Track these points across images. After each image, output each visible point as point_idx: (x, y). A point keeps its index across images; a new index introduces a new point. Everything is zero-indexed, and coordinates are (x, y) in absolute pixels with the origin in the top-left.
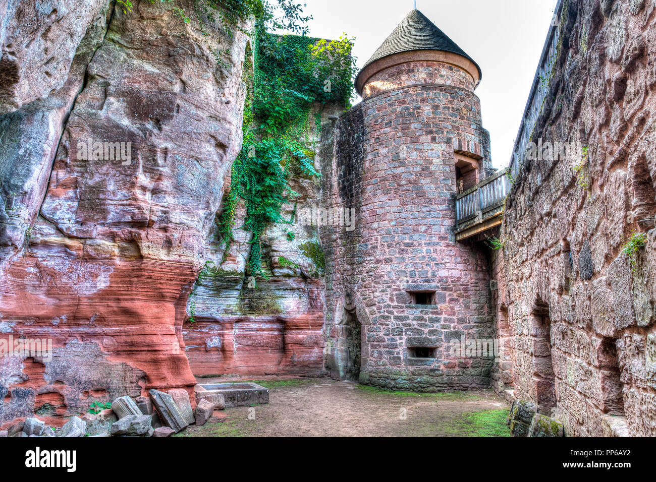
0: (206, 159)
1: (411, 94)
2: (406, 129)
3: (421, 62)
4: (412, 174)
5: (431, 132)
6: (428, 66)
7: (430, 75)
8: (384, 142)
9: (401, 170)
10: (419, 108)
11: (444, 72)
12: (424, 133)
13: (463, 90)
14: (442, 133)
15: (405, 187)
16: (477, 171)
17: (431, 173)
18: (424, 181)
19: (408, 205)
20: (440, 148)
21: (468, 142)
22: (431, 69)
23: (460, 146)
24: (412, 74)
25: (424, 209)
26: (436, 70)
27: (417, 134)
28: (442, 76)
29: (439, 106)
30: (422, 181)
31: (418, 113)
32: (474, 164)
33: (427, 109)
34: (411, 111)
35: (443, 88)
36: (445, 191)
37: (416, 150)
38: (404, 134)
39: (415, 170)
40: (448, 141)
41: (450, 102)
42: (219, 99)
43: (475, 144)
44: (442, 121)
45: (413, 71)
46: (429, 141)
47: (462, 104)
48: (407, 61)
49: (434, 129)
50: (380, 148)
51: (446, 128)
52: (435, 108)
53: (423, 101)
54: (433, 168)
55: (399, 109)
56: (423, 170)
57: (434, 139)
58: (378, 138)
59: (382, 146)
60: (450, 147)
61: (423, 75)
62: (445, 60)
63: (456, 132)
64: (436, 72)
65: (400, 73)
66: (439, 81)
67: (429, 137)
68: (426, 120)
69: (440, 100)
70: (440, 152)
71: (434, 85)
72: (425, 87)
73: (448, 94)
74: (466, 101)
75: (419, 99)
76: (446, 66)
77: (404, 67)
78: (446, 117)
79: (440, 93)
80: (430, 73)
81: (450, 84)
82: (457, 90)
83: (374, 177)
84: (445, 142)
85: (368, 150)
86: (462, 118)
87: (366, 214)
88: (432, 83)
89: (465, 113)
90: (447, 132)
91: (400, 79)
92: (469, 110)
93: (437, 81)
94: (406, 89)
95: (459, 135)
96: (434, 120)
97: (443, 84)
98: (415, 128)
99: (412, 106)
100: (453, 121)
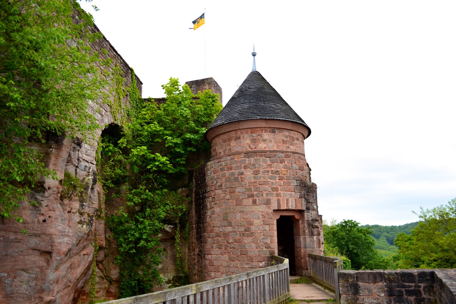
0: (32, 268)
1: (235, 161)
2: (232, 193)
3: (246, 130)
4: (237, 234)
5: (252, 196)
6: (252, 133)
7: (254, 141)
8: (217, 202)
9: (229, 229)
10: (242, 174)
11: (266, 136)
12: (246, 197)
13: (282, 152)
14: (262, 195)
15: (232, 245)
17: (252, 233)
18: (247, 240)
19: (234, 261)
20: (260, 210)
21: (287, 200)
22: (254, 135)
23: (279, 205)
24: (239, 141)
25: (246, 266)
26: (259, 135)
27: (241, 197)
28: (264, 140)
29: (259, 171)
30: (245, 241)
31: (241, 178)
32: (297, 217)
33: (249, 174)
34: (236, 176)
35: (263, 153)
36: (264, 249)
37: (240, 212)
38: (231, 197)
39: (240, 230)
40: (268, 203)
42: (36, 220)
43: (295, 200)
44: (261, 185)
45: (239, 138)
46: (251, 204)
47: (281, 165)
48: (235, 129)
49: (255, 193)
50: (215, 206)
51: (265, 190)
52: (256, 173)
53: (245, 167)
54: (253, 228)
55: (227, 173)
56: (246, 230)
57: (254, 202)
58: (214, 198)
59: (217, 206)
60: (269, 208)
61: (248, 141)
62: (267, 126)
63: (275, 193)
64: (259, 137)
65: (230, 140)
66: (262, 146)
67: (251, 200)
68: (248, 184)
69: (260, 165)
70: (260, 214)
71: (255, 152)
72: (248, 154)
73: (268, 159)
74: (286, 162)
75: (243, 165)
76: (268, 130)
77: (233, 134)
78: (265, 180)
79: (260, 159)
80: (254, 139)
81: (272, 146)
82: (277, 154)
83: (212, 231)
84: (264, 204)
85: (209, 207)
86: (281, 179)
87: (207, 262)
88: (255, 148)
89: (285, 173)
90: (267, 194)
91: (230, 145)
92: (288, 170)
93: (260, 145)
94: (232, 156)
95: (278, 195)
96: (255, 184)
97: (265, 148)
98: (239, 192)
99: (237, 172)
100: (272, 183)
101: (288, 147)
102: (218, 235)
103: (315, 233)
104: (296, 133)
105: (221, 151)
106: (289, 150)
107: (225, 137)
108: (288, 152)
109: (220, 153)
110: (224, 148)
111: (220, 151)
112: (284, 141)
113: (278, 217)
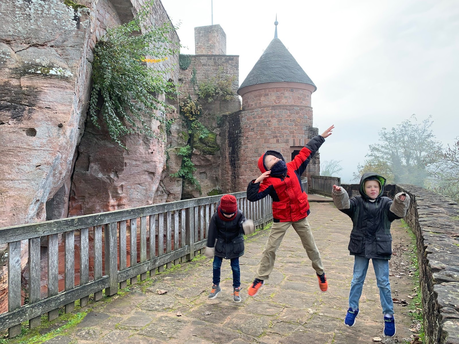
0: (144, 183)
1: (265, 112)
2: (262, 134)
3: (273, 89)
5: (276, 137)
6: (277, 91)
7: (278, 98)
8: (250, 140)
10: (270, 121)
11: (287, 94)
12: (272, 137)
13: (298, 106)
14: (283, 136)
20: (281, 146)
21: (300, 140)
22: (278, 93)
23: (294, 143)
24: (267, 97)
26: (282, 93)
27: (268, 138)
28: (286, 97)
29: (281, 120)
31: (269, 124)
33: (274, 121)
34: (265, 123)
35: (284, 107)
37: (268, 147)
38: (261, 137)
40: (287, 142)
41: (289, 116)
42: (147, 152)
43: (305, 140)
44: (283, 129)
45: (268, 95)
46: (275, 142)
47: (297, 116)
48: (265, 88)
49: (278, 135)
50: (248, 143)
51: (285, 133)
52: (280, 121)
53: (272, 117)
55: (259, 121)
57: (278, 141)
58: (247, 137)
59: (249, 143)
60: (288, 145)
61: (274, 98)
62: (288, 87)
63: (292, 135)
64: (282, 95)
65: (260, 96)
66: (284, 101)
67: (275, 139)
68: (273, 129)
69: (282, 116)
70: (282, 149)
71: (280, 106)
72: (274, 107)
73: (288, 111)
74: (300, 113)
75: (270, 115)
76: (289, 90)
77: (263, 92)
78: (286, 126)
79: (283, 111)
80: (278, 96)
81: (291, 102)
82: (295, 108)
83: (245, 160)
84: (284, 142)
85: (243, 143)
86: (296, 125)
87: (241, 181)
88: (279, 103)
89: (299, 121)
90: (286, 136)
91: (260, 100)
92: (302, 119)
93: (282, 101)
94: (263, 108)
95: (294, 136)
96: (279, 129)
97: (286, 103)
98: (267, 134)
99: (266, 120)
100: (290, 128)
101: (302, 102)
102: (250, 163)
103: (317, 162)
104: (307, 91)
105: (253, 103)
106: (302, 105)
107: (257, 93)
108: (302, 106)
109: (252, 105)
110: (255, 102)
111: (252, 103)
112: (299, 98)
113: (293, 151)
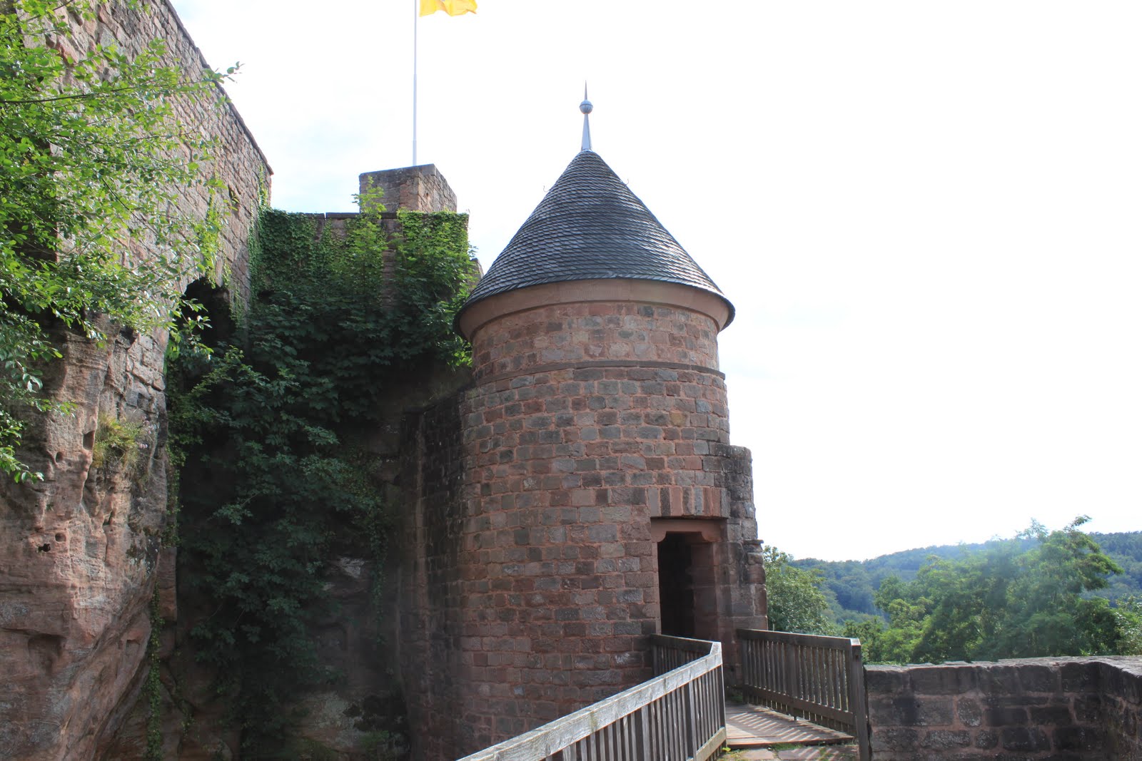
1: (550, 387)
2: (541, 472)
3: (577, 305)
4: (554, 582)
5: (596, 481)
6: (593, 314)
7: (598, 335)
8: (498, 497)
9: (534, 568)
10: (569, 422)
11: (630, 323)
12: (580, 483)
13: (672, 366)
14: (623, 479)
15: (542, 612)
16: (715, 547)
17: (597, 578)
18: (582, 598)
19: (545, 652)
20: (618, 517)
21: (686, 492)
22: (599, 320)
23: (665, 504)
24: (556, 334)
25: (581, 665)
26: (610, 321)
27: (565, 485)
28: (626, 335)
29: (614, 415)
30: (579, 600)
31: (567, 433)
32: (707, 533)
33: (586, 421)
34: (552, 428)
35: (624, 368)
36: (629, 620)
37: (564, 522)
38: (538, 483)
39: (562, 571)
40: (637, 498)
41: (642, 402)
43: (706, 491)
44: (621, 451)
45: (558, 327)
46: (593, 502)
47: (671, 401)
48: (547, 303)
49: (604, 473)
50: (490, 508)
51: (631, 467)
52: (607, 420)
53: (578, 405)
54: (599, 566)
55: (527, 422)
56: (579, 571)
57: (602, 498)
58: (487, 485)
59: (495, 506)
60: (641, 511)
61: (582, 337)
62: (632, 297)
63: (655, 473)
64: (611, 326)
65: (532, 330)
66: (619, 350)
67: (592, 492)
68: (583, 450)
69: (615, 400)
70: (618, 527)
71: (602, 364)
72: (583, 370)
73: (637, 384)
74: (681, 393)
75: (570, 399)
76: (636, 308)
77: (541, 317)
78: (631, 440)
79: (616, 384)
80: (598, 332)
81: (645, 351)
82: (660, 370)
83: (482, 574)
84: (628, 502)
85: (471, 510)
86: (671, 436)
87: (469, 657)
88: (601, 354)
89: (678, 421)
90: (635, 475)
91: (532, 345)
92: (688, 413)
93: (614, 348)
94: (541, 375)
95: (663, 479)
96: (603, 450)
97: (628, 355)
98: (561, 471)
99: (553, 417)
100: (649, 448)
101: (685, 355)
102: (500, 585)
103: (754, 576)
104: (703, 317)
105: (508, 360)
106: (686, 362)
107: (519, 322)
108: (687, 367)
109: (504, 366)
110: (514, 354)
111: (503, 360)
112: (674, 338)
113: (661, 537)
